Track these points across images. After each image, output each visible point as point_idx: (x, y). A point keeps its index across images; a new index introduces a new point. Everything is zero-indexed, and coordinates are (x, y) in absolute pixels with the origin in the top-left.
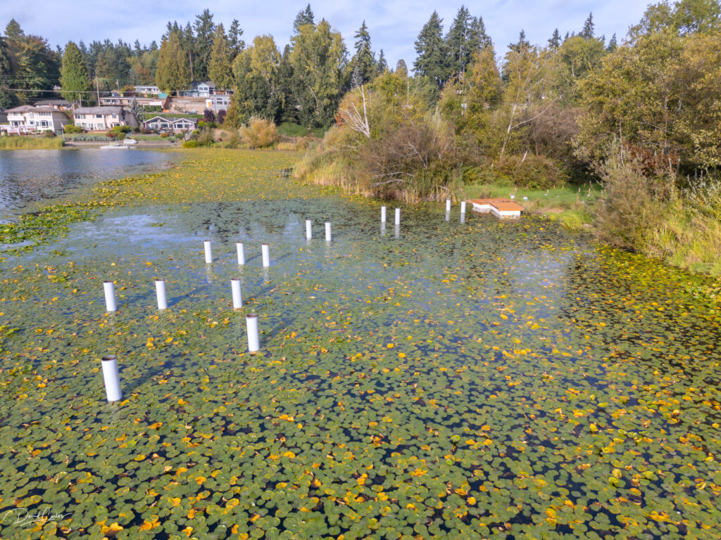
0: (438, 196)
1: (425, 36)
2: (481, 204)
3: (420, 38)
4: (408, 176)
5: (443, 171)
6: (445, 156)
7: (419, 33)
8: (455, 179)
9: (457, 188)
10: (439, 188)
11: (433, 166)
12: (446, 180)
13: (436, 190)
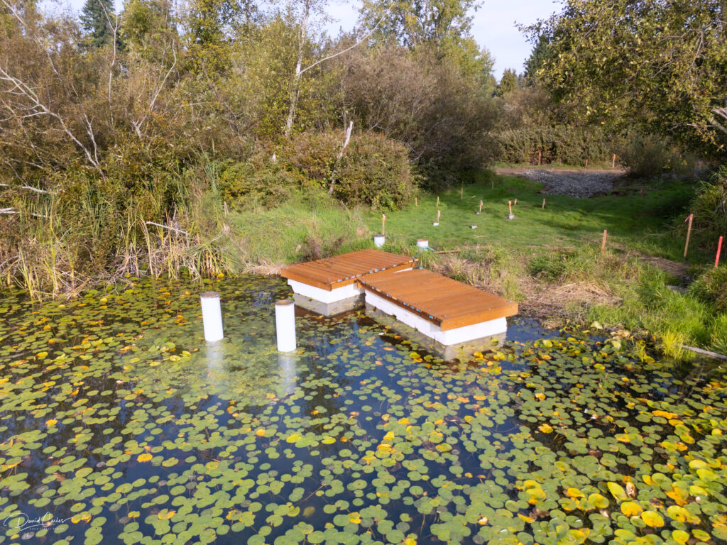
0: (152, 254)
1: (92, 9)
2: (328, 286)
3: (85, 11)
4: (31, 197)
5: (158, 175)
6: (154, 126)
7: (84, 5)
8: (201, 197)
9: (211, 226)
10: (153, 230)
11: (117, 156)
12: (170, 202)
13: (141, 237)
